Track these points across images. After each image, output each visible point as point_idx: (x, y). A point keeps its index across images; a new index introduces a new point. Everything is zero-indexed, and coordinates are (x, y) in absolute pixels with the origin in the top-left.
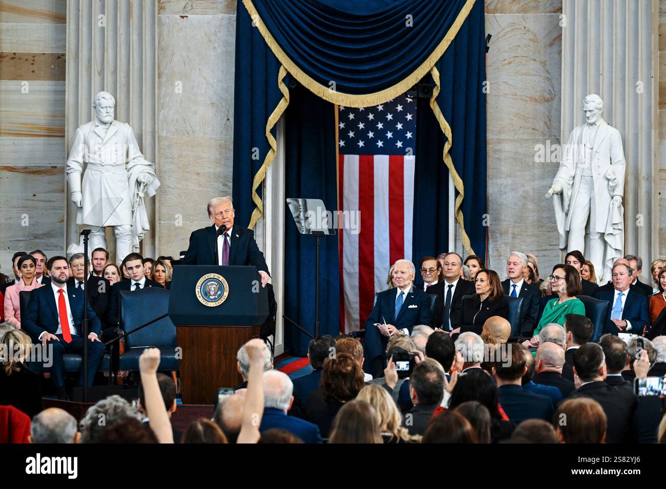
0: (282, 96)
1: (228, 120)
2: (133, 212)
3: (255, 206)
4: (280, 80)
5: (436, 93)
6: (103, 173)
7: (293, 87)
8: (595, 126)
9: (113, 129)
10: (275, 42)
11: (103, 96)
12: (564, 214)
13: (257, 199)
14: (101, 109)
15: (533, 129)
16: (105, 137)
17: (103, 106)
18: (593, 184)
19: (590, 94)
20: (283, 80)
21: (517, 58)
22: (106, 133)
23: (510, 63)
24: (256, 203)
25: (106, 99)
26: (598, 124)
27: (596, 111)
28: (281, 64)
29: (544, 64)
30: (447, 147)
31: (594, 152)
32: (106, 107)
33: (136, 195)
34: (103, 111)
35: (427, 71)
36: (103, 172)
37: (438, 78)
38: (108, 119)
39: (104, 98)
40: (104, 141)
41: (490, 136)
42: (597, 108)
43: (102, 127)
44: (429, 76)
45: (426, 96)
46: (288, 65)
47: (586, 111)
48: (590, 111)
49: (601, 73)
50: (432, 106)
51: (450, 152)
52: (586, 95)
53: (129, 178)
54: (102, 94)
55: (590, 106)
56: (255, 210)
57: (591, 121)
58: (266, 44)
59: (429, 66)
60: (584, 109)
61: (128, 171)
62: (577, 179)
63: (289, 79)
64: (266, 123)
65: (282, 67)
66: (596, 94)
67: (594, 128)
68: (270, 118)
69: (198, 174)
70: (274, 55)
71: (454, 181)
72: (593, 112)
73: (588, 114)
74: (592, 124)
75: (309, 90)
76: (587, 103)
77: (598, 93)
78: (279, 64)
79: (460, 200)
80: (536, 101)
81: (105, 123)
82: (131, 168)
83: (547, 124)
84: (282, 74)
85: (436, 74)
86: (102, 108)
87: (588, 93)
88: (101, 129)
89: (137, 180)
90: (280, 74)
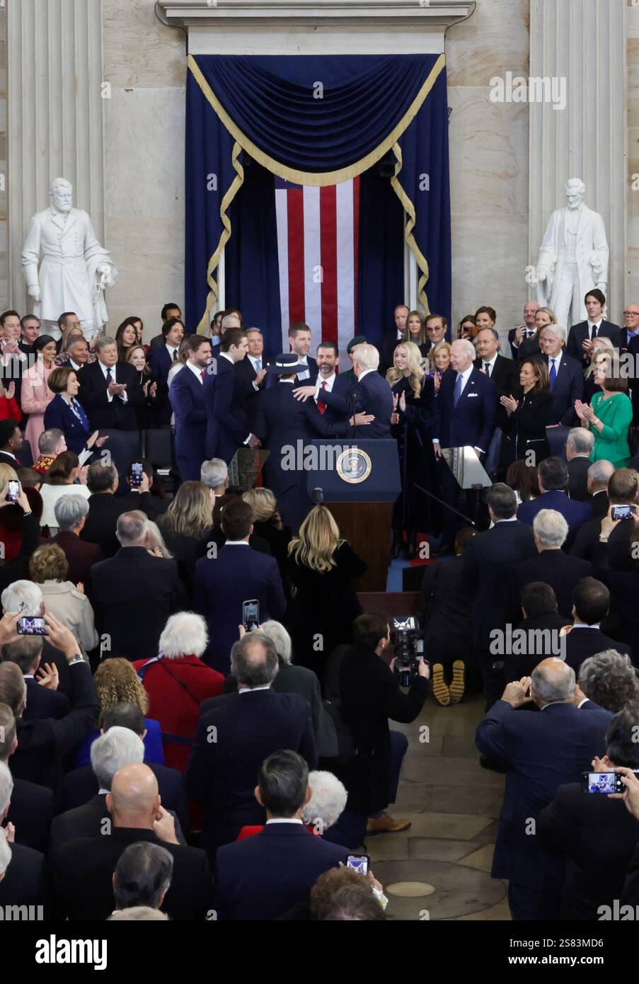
0: (236, 173)
1: (177, 198)
2: (94, 304)
3: (209, 289)
4: (234, 158)
5: (398, 169)
6: (63, 265)
7: (248, 164)
8: (576, 211)
9: (71, 218)
10: (230, 119)
11: (61, 183)
12: (546, 301)
13: (211, 282)
14: (60, 198)
15: (497, 206)
16: (64, 227)
17: (61, 194)
18: (577, 270)
19: (572, 178)
20: (238, 158)
21: (478, 133)
22: (65, 223)
23: (472, 137)
24: (211, 287)
25: (63, 186)
26: (580, 209)
27: (579, 196)
28: (236, 141)
29: (507, 138)
30: (409, 226)
31: (578, 238)
32: (65, 195)
33: (95, 286)
34: (62, 199)
35: (389, 148)
36: (64, 263)
37: (401, 155)
38: (66, 208)
39: (62, 185)
40: (64, 232)
41: (453, 213)
42: (580, 193)
43: (59, 216)
44: (391, 152)
45: (387, 175)
46: (242, 143)
47: (569, 196)
48: (572, 196)
49: (571, 150)
50: (392, 184)
51: (413, 231)
52: (569, 178)
53: (87, 268)
54: (60, 181)
55: (573, 191)
56: (210, 294)
57: (574, 206)
58: (219, 120)
59: (391, 143)
60: (567, 194)
61: (86, 261)
62: (560, 265)
63: (244, 156)
64: (220, 203)
65: (236, 143)
66: (579, 178)
67: (576, 213)
68: (225, 198)
69: (146, 255)
70: (228, 131)
71: (415, 258)
72: (577, 197)
73: (571, 199)
74: (573, 209)
75: (266, 169)
76: (570, 188)
77: (579, 177)
78: (233, 141)
79: (423, 281)
80: (500, 177)
81: (61, 212)
82: (90, 257)
83: (510, 200)
84: (236, 151)
85: (398, 151)
86: (61, 196)
87: (571, 176)
88: (59, 218)
89: (97, 271)
90: (234, 151)
